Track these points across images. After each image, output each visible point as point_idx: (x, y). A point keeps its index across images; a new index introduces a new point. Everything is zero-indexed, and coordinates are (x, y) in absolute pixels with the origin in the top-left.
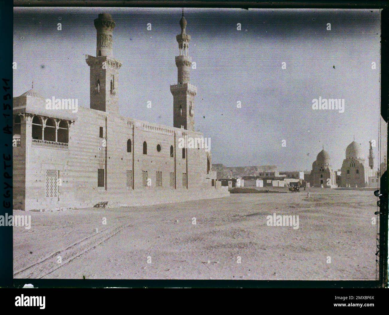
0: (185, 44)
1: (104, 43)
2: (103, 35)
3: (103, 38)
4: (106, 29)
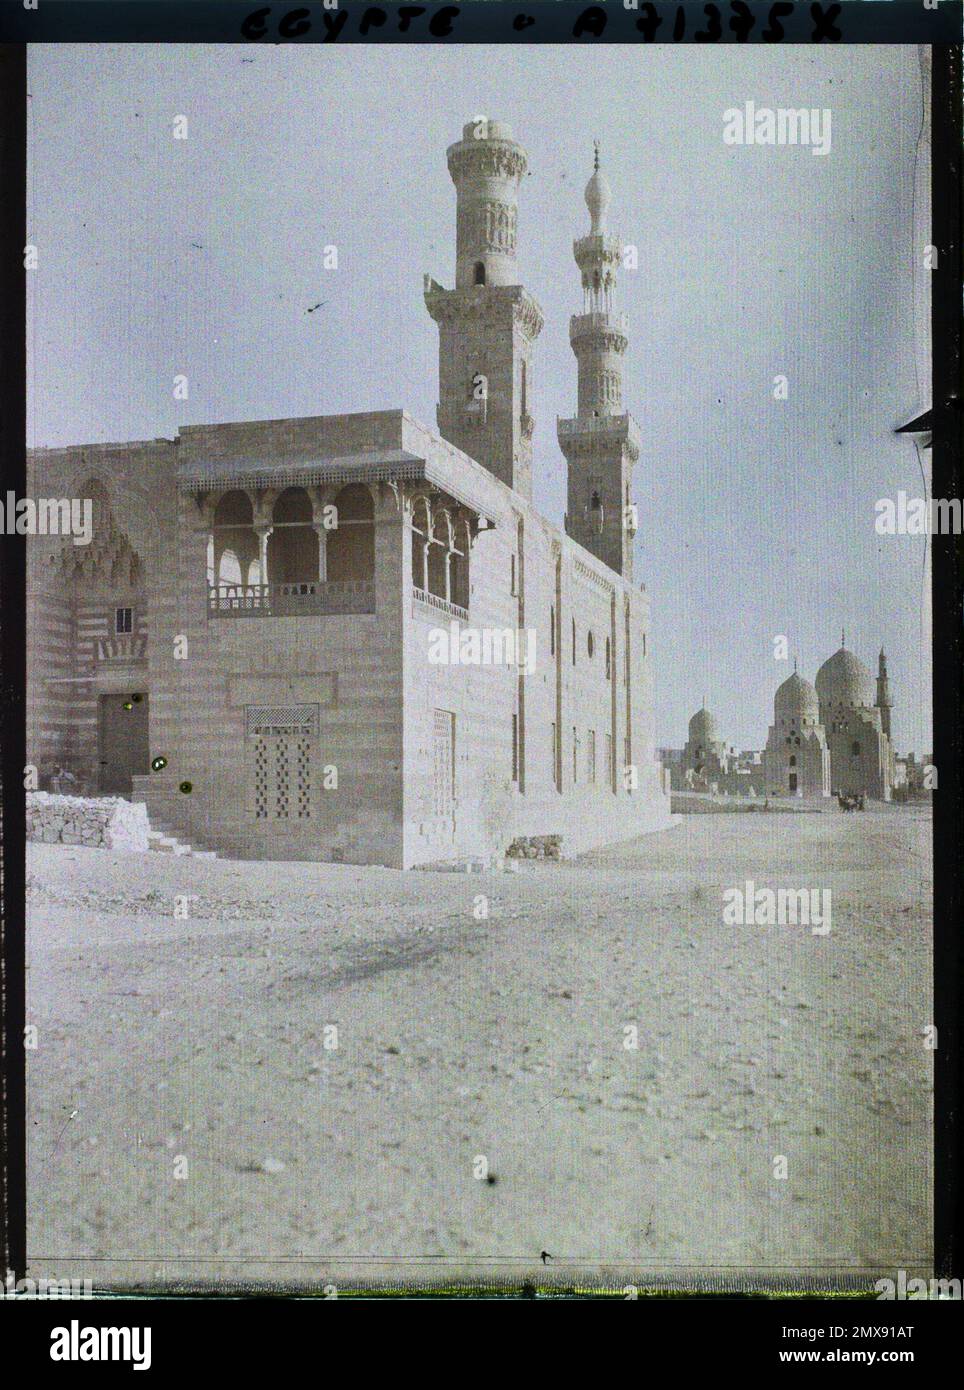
0: (608, 274)
1: (496, 234)
2: (493, 205)
3: (493, 215)
4: (504, 184)
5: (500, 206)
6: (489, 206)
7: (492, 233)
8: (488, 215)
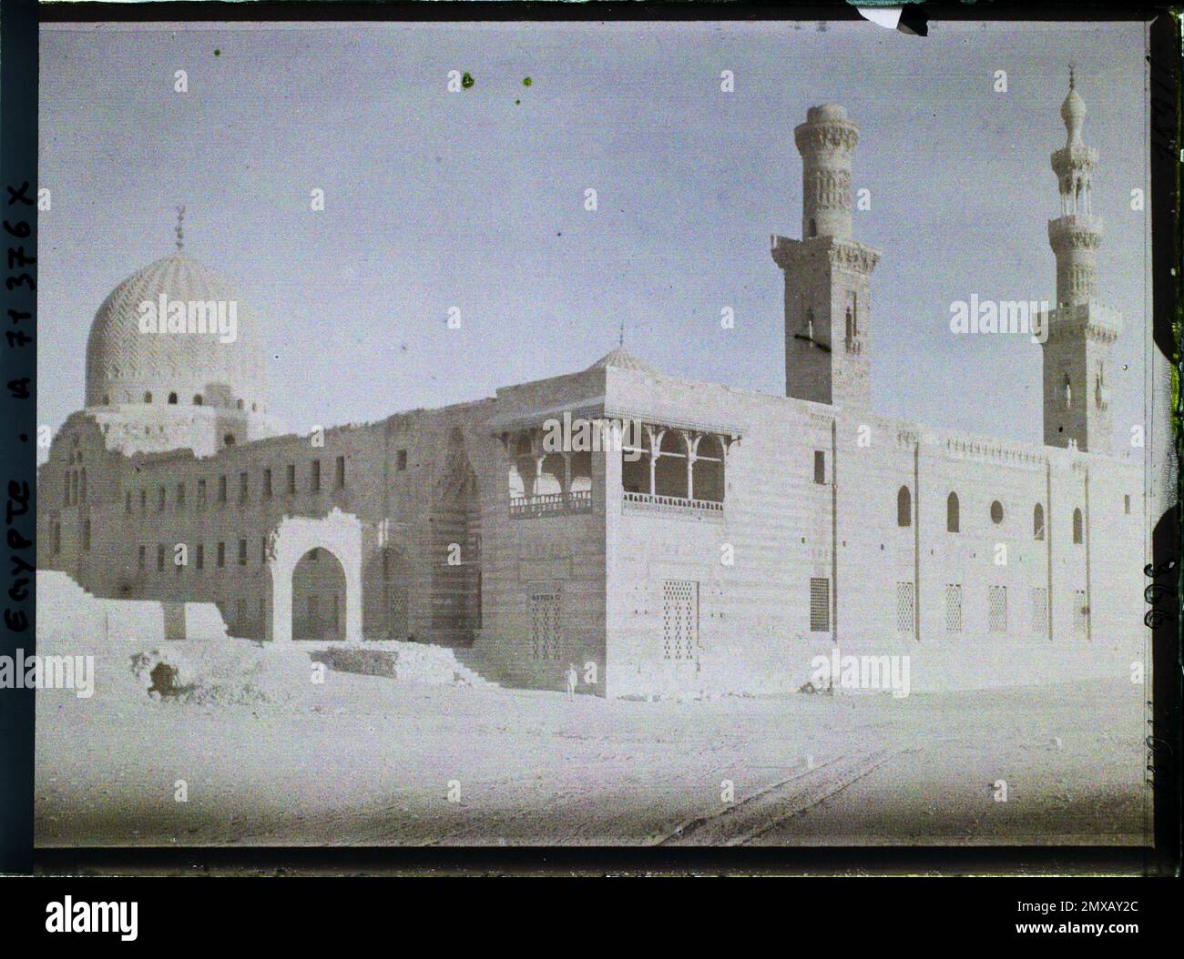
0: (1079, 180)
1: (825, 196)
2: (822, 173)
3: (822, 181)
4: (831, 154)
5: (828, 172)
6: (818, 173)
7: (821, 196)
8: (818, 181)
